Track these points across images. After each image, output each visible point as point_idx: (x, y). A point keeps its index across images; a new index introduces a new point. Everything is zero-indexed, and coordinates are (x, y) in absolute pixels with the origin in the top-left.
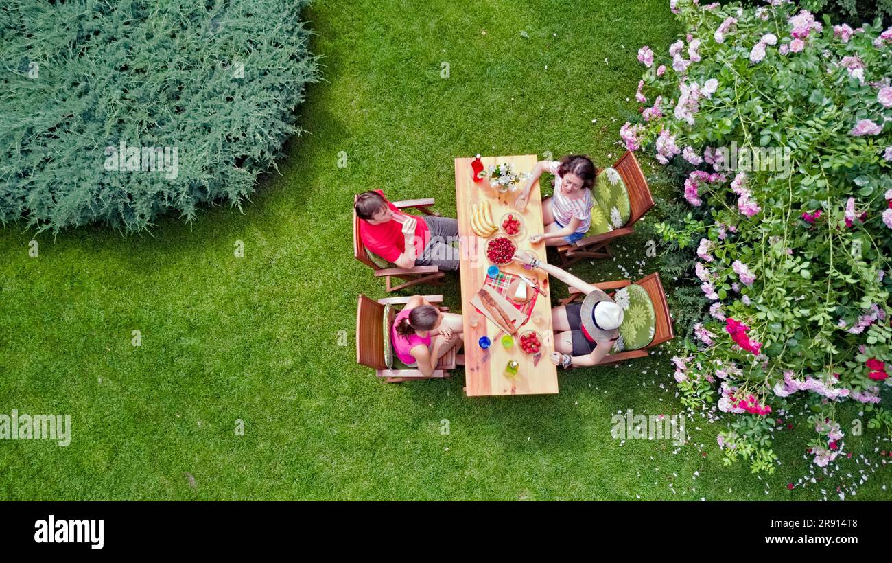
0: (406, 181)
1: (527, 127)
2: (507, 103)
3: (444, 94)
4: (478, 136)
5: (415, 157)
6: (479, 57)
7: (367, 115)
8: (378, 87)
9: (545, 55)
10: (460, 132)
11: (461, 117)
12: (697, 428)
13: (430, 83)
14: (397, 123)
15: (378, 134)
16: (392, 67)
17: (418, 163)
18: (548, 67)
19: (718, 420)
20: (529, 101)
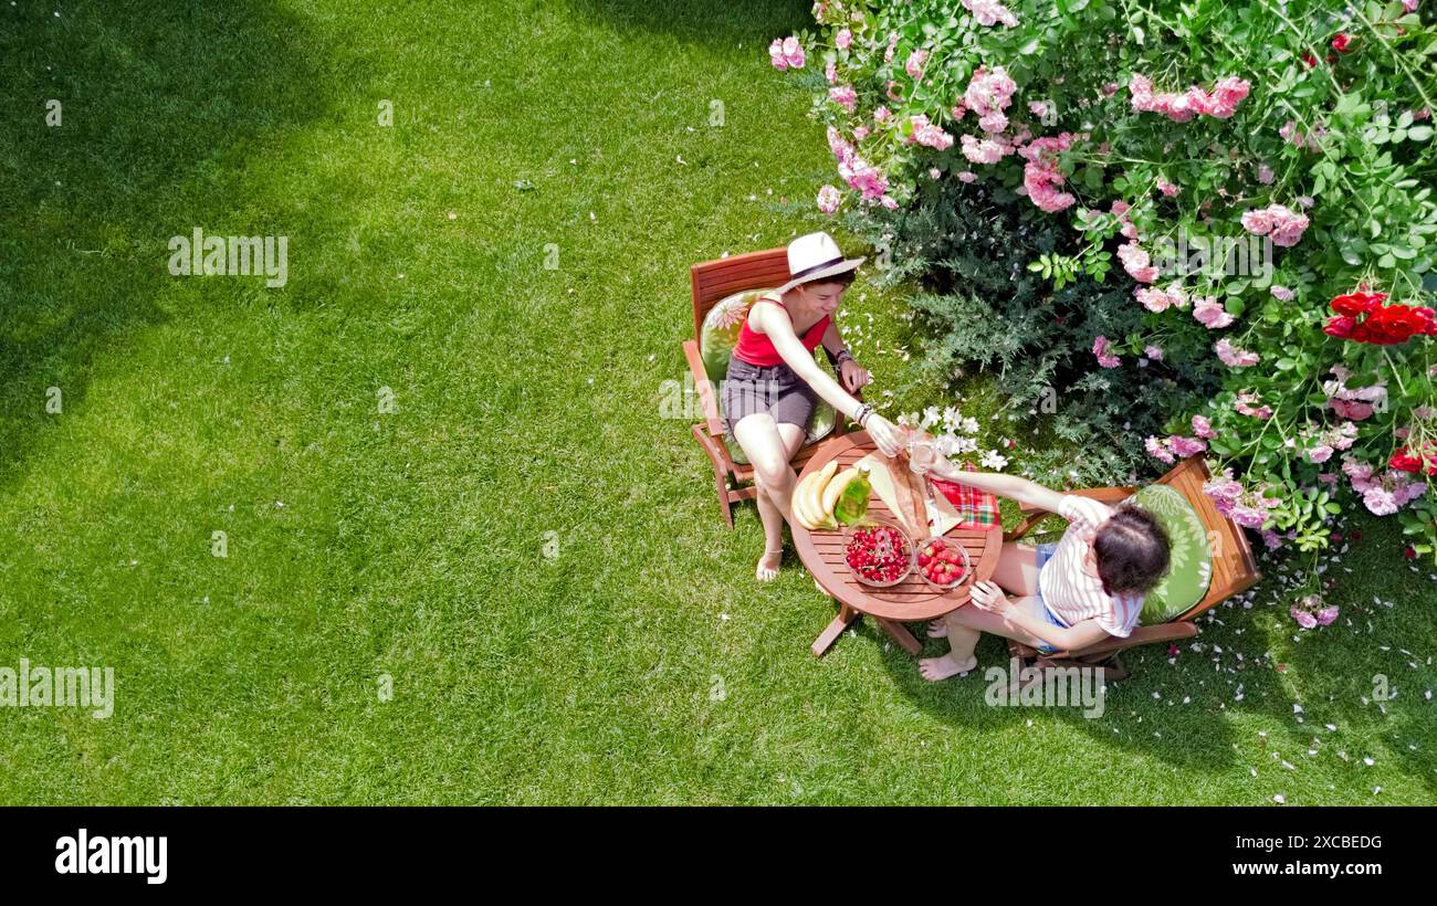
0: (468, 524)
1: (626, 318)
2: (564, 302)
3: (443, 343)
4: (548, 378)
5: (460, 472)
6: (468, 254)
7: (323, 454)
8: (315, 396)
9: (577, 200)
10: (515, 391)
11: (499, 363)
12: (1238, 632)
13: (408, 337)
14: (388, 434)
15: (363, 472)
16: (321, 348)
17: (469, 480)
18: (596, 213)
19: (1256, 597)
20: (600, 279)
